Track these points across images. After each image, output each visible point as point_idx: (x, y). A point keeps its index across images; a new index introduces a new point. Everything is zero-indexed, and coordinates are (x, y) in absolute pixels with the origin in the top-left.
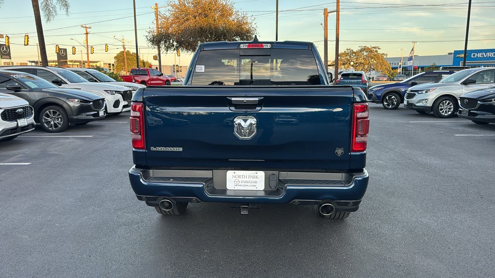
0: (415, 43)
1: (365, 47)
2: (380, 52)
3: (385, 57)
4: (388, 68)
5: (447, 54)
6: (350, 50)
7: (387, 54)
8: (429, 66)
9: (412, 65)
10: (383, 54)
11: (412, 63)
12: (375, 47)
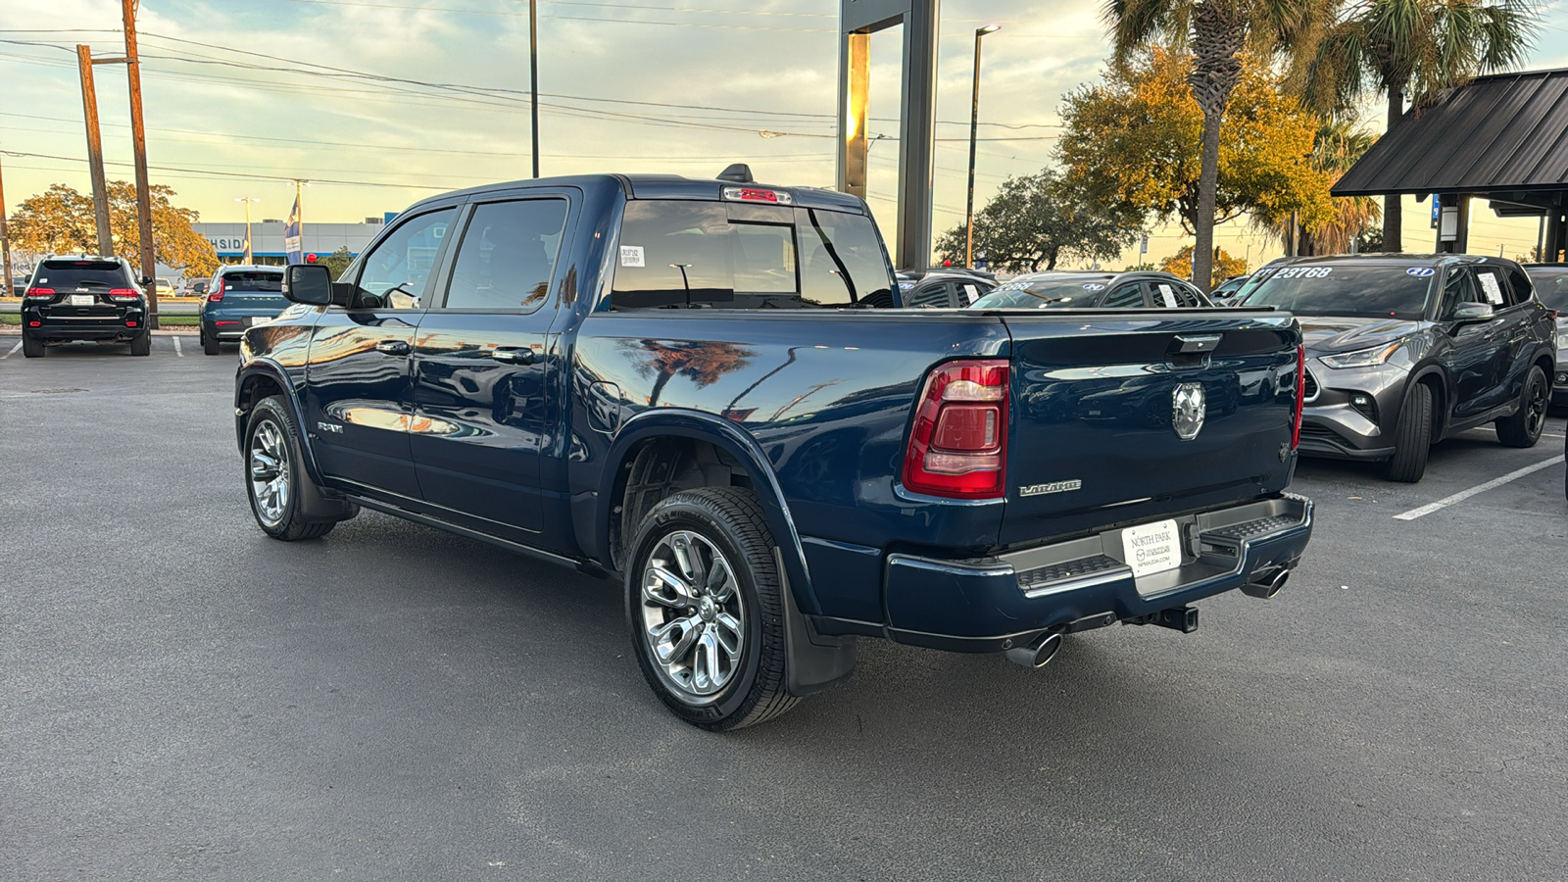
0: (301, 184)
1: (119, 183)
2: (174, 202)
3: (192, 220)
4: (207, 256)
5: (364, 222)
6: (67, 191)
7: (196, 212)
8: (330, 254)
9: (298, 249)
10: (186, 210)
11: (298, 244)
12: (156, 186)
